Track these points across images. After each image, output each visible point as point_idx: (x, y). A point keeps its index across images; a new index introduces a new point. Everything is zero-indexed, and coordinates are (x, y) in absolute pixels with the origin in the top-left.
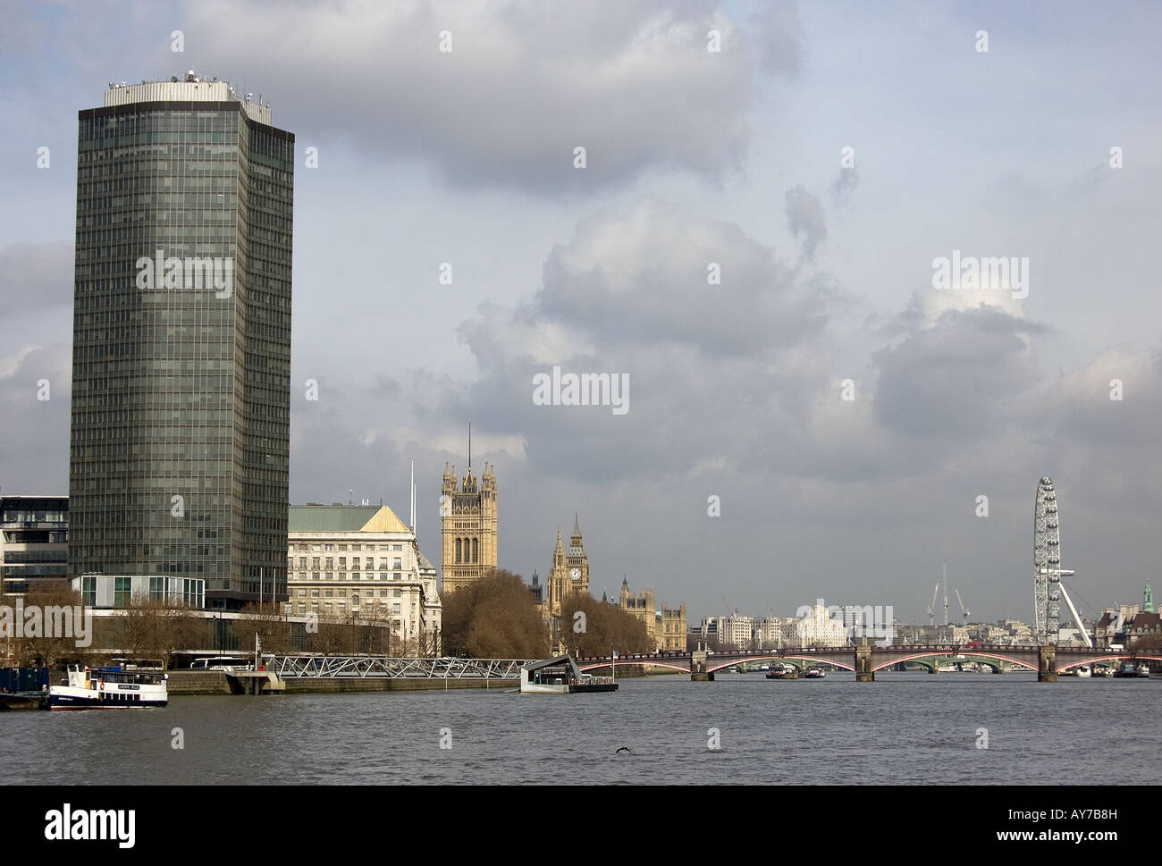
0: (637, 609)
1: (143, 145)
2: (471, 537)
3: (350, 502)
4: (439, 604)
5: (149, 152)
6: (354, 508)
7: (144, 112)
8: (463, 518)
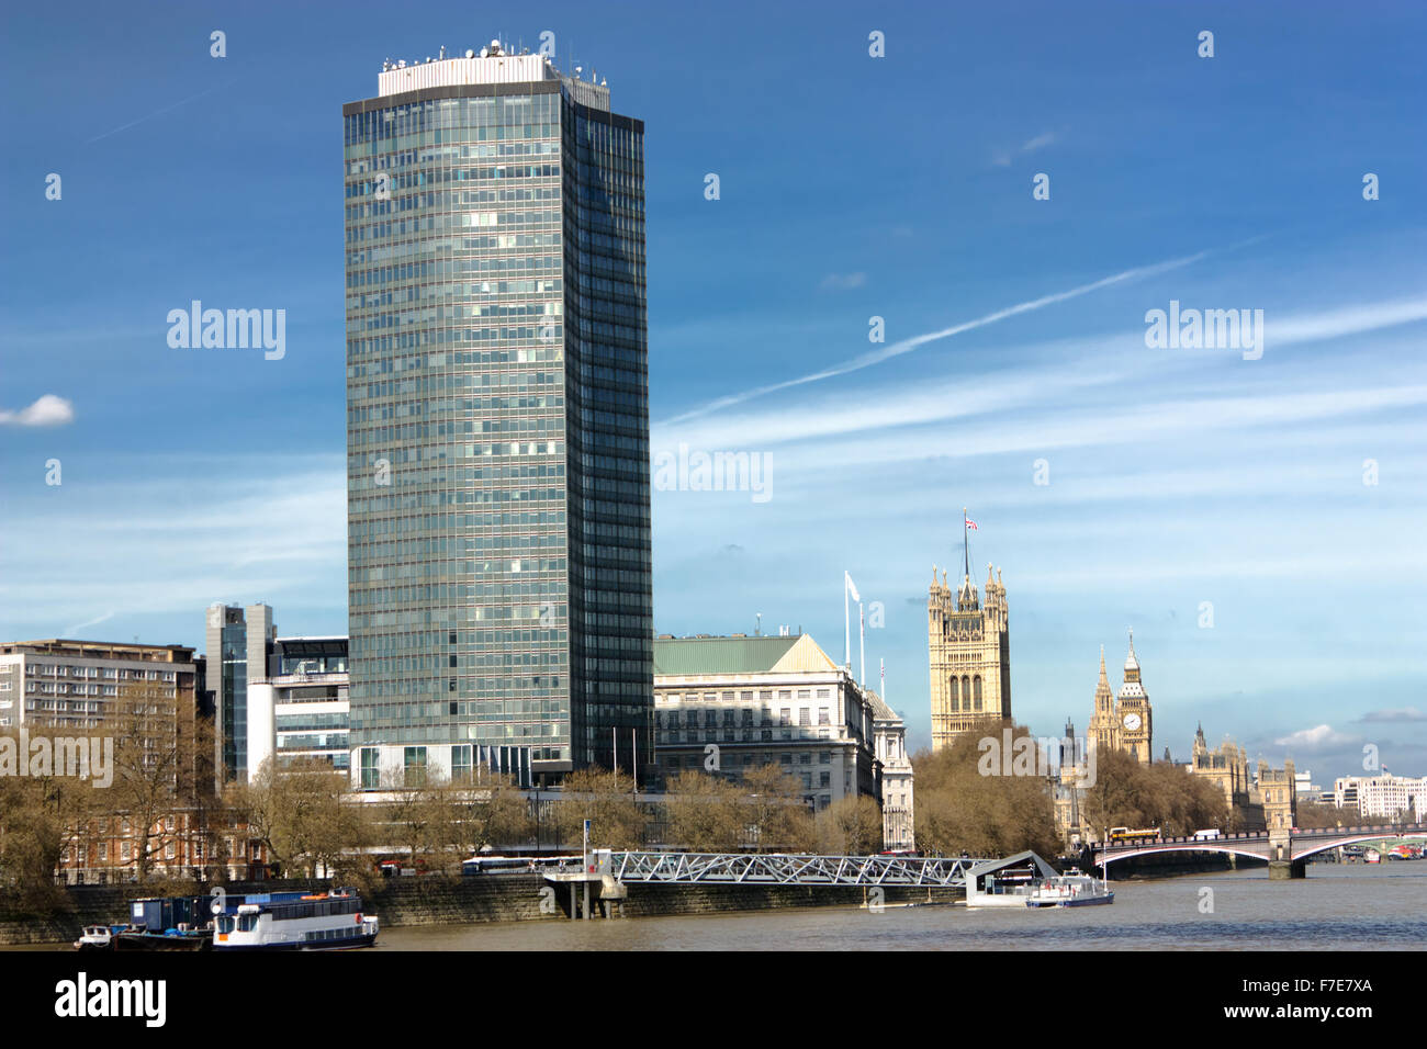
0: (1212, 770)
1: (431, 147)
2: (971, 674)
3: (757, 631)
4: (910, 771)
5: (439, 157)
6: (762, 639)
7: (429, 102)
8: (959, 648)
